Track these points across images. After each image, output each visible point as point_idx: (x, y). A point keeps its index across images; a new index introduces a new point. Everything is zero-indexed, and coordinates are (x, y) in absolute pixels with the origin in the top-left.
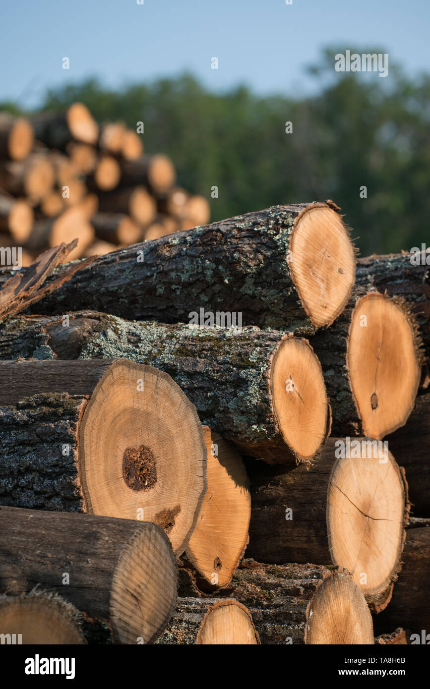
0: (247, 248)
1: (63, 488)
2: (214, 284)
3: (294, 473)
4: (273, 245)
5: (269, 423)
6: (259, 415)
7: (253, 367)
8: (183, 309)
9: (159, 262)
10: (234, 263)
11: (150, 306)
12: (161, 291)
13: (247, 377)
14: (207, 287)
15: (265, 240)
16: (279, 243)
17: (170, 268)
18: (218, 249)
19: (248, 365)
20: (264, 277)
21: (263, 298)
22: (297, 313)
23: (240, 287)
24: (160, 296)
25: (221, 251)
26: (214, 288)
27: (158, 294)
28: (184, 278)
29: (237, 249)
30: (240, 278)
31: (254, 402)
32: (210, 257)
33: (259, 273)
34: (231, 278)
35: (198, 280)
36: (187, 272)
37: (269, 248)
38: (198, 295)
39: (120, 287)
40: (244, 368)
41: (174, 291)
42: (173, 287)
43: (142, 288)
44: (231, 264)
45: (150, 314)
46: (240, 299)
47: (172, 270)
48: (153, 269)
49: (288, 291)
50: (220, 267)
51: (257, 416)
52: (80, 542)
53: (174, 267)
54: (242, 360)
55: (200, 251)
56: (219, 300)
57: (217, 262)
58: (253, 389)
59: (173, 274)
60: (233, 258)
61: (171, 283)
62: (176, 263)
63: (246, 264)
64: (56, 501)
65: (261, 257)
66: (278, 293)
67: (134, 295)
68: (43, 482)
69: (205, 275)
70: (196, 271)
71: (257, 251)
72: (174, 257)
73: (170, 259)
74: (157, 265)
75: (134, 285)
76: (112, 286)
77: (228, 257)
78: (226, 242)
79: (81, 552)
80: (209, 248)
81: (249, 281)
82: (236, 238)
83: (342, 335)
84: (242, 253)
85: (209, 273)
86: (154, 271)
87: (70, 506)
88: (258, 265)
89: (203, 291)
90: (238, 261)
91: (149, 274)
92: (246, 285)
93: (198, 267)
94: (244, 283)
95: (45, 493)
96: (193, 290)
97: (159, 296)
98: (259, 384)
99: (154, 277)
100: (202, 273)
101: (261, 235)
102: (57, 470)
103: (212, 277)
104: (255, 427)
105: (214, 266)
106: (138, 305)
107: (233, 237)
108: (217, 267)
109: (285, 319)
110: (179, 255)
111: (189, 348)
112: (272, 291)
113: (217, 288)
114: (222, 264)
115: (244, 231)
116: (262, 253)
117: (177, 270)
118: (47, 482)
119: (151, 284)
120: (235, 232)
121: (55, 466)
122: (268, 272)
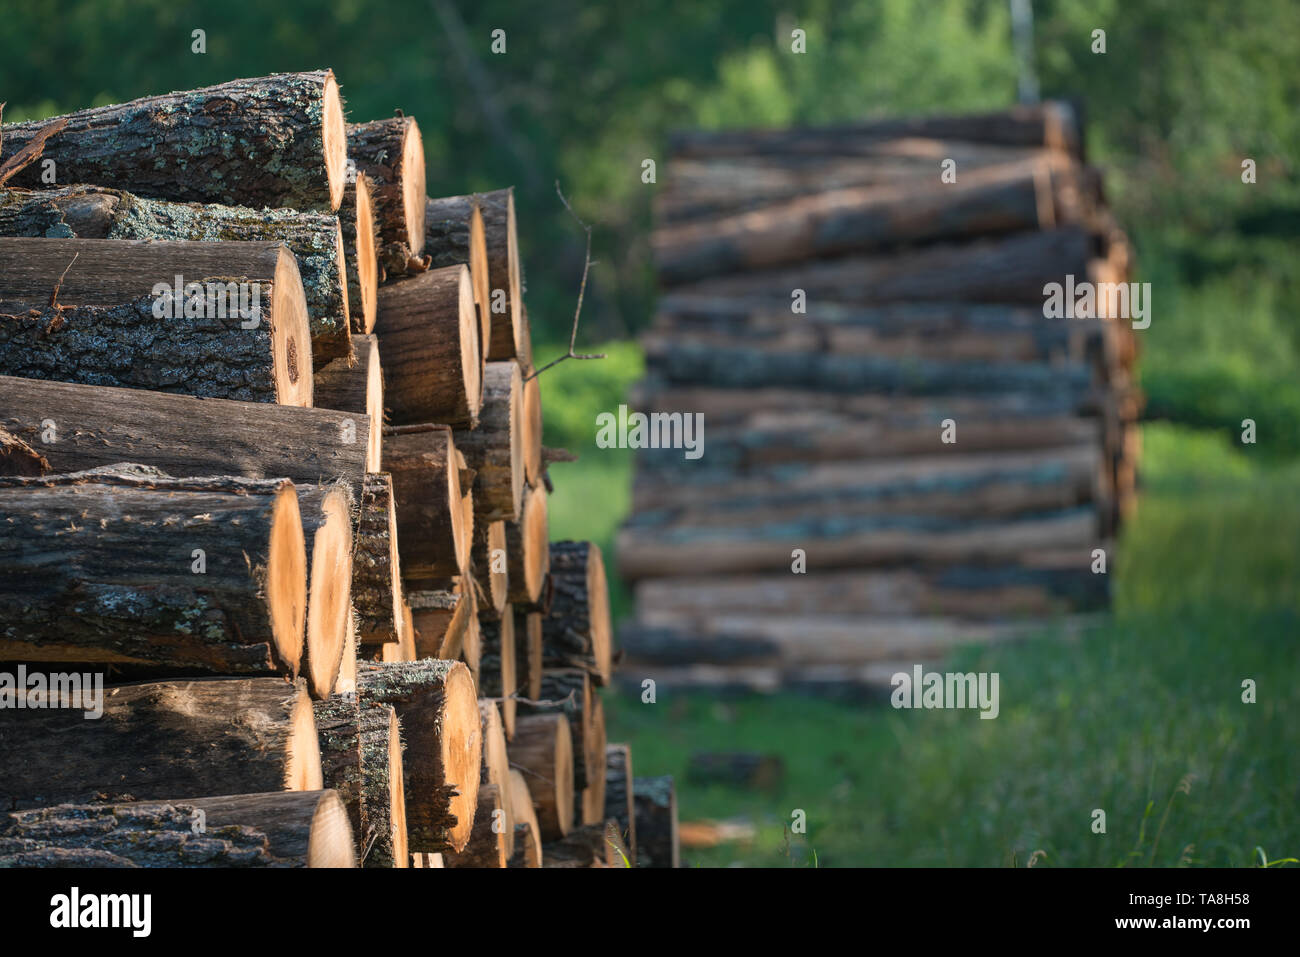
0: (273, 121)
1: (256, 379)
2: (231, 160)
3: (322, 372)
4: (303, 119)
5: (339, 315)
6: (329, 307)
7: (318, 254)
8: (187, 186)
9: (155, 131)
10: (261, 137)
11: (143, 181)
12: (161, 164)
13: (315, 265)
14: (222, 163)
15: (293, 113)
16: (311, 117)
17: (173, 139)
18: (236, 120)
19: (313, 252)
20: (294, 153)
21: (287, 177)
22: (321, 195)
23: (265, 164)
24: (159, 170)
25: (241, 123)
26: (232, 164)
27: (156, 168)
28: (193, 151)
29: (260, 121)
30: (266, 154)
31: (325, 292)
32: (227, 128)
33: (288, 150)
34: (256, 153)
35: (212, 154)
36: (197, 145)
37: (299, 122)
38: (209, 171)
39: (103, 158)
40: (308, 255)
41: (179, 165)
42: (178, 161)
43: (135, 160)
44: (257, 139)
45: (141, 190)
46: (262, 177)
47: (176, 142)
48: (149, 139)
49: (317, 170)
50: (242, 141)
51: (325, 308)
52: (318, 434)
53: (178, 138)
54: (305, 246)
55: (212, 122)
56: (236, 178)
57: (238, 135)
58: (323, 278)
59: (178, 147)
60: (259, 131)
61: (175, 157)
62: (180, 134)
63: (275, 138)
64: (243, 392)
65: (291, 131)
66: (305, 173)
67: (122, 168)
68: (230, 373)
69: (221, 149)
70: (208, 144)
71: (285, 125)
72: (176, 127)
73: (169, 129)
74: (154, 136)
75: (122, 156)
76: (92, 156)
77: (253, 131)
78: (244, 113)
79: (324, 444)
80: (224, 118)
81: (276, 158)
82: (256, 109)
83: (349, 221)
84: (269, 125)
85: (227, 146)
86: (151, 142)
87: (260, 398)
88: (288, 140)
89: (217, 167)
90: (266, 135)
91: (144, 145)
92: (271, 162)
93: (212, 140)
94: (270, 159)
95: (229, 384)
96: (204, 165)
97: (157, 171)
98: (329, 273)
99: (153, 149)
100: (218, 146)
101: (287, 107)
102: (249, 359)
103: (232, 151)
104: (325, 319)
105: (233, 139)
106: (126, 180)
107: (252, 107)
108: (238, 140)
109: (303, 202)
110: (182, 124)
111: (235, 231)
112: (299, 170)
113: (236, 164)
114: (245, 137)
115: (263, 101)
116: (292, 127)
117: (182, 142)
118: (234, 372)
119: (147, 156)
120: (253, 102)
121: (247, 355)
122: (299, 148)
